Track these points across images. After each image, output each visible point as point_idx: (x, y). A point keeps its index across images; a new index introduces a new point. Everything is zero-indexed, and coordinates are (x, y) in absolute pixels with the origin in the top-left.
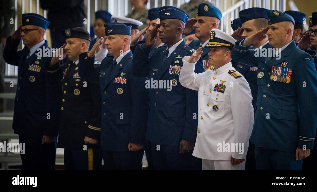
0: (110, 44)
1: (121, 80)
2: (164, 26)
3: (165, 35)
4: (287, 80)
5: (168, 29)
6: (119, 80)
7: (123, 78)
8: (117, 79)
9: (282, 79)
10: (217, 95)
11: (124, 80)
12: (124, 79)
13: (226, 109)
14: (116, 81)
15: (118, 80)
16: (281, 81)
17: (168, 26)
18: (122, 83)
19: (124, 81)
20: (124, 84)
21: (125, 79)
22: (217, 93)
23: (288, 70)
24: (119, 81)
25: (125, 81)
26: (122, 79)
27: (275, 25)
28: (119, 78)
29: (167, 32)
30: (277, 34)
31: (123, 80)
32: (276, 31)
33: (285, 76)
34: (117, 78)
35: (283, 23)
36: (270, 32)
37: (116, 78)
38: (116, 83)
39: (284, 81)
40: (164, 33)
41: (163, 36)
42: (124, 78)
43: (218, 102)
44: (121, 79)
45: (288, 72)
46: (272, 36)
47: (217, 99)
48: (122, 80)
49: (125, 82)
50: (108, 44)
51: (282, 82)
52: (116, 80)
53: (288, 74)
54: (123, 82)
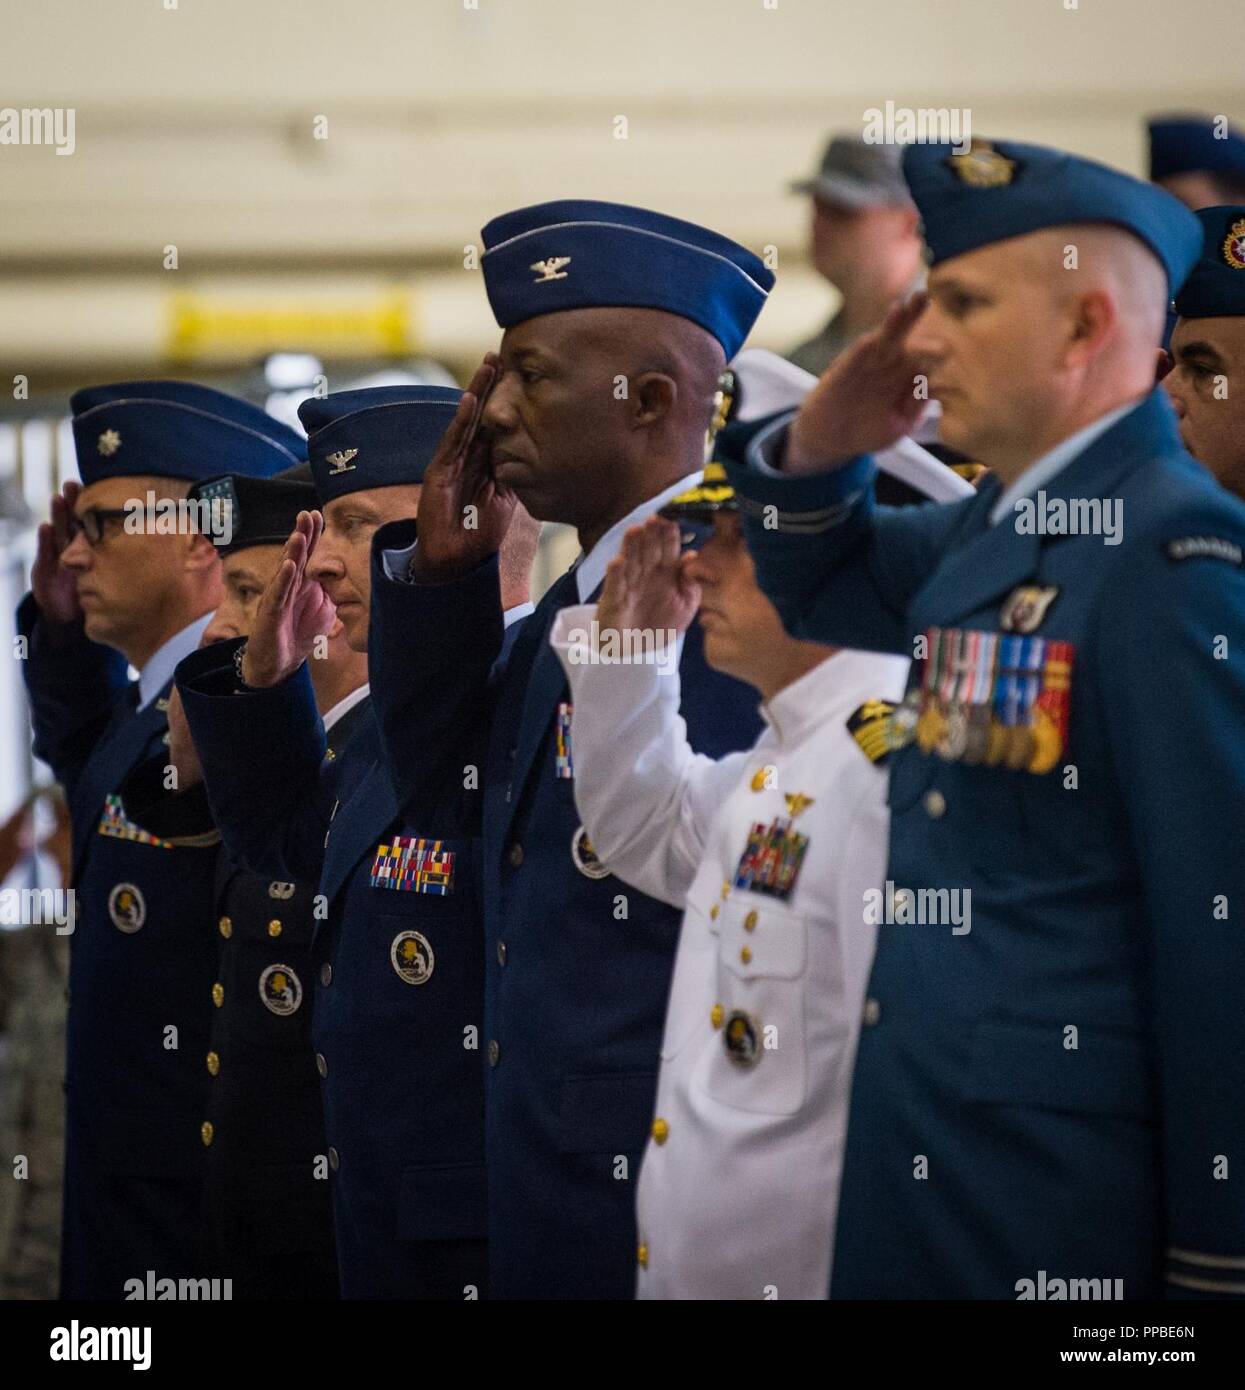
0: (345, 574)
1: (412, 865)
2: (527, 378)
3: (533, 451)
4: (1033, 747)
5: (553, 394)
6: (405, 864)
7: (429, 848)
8: (389, 853)
9: (998, 735)
10: (750, 923)
11: (439, 859)
12: (434, 854)
13: (822, 1039)
14: (384, 872)
15: (392, 864)
16: (993, 757)
17: (552, 373)
18: (422, 883)
19: (437, 868)
20: (433, 896)
21: (444, 849)
22: (747, 901)
23: (1046, 655)
24: (402, 873)
25: (444, 868)
26: (420, 853)
27: (967, 270)
28: (404, 845)
29: (553, 420)
30: (984, 346)
31: (427, 865)
32: (982, 321)
33: (1022, 709)
34: (390, 843)
35: (1034, 246)
36: (930, 336)
37: (382, 850)
38: (383, 891)
39: (1015, 758)
40: (530, 433)
41: (518, 459)
42: (438, 844)
43: (758, 987)
44: (414, 855)
45: (1041, 674)
46: (951, 366)
47: (746, 958)
48: (420, 865)
49: (441, 879)
50: (335, 566)
51: (1001, 767)
52: (381, 863)
53: (1041, 693)
54: (431, 877)
